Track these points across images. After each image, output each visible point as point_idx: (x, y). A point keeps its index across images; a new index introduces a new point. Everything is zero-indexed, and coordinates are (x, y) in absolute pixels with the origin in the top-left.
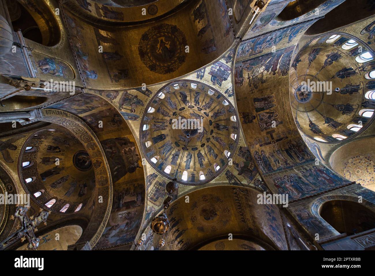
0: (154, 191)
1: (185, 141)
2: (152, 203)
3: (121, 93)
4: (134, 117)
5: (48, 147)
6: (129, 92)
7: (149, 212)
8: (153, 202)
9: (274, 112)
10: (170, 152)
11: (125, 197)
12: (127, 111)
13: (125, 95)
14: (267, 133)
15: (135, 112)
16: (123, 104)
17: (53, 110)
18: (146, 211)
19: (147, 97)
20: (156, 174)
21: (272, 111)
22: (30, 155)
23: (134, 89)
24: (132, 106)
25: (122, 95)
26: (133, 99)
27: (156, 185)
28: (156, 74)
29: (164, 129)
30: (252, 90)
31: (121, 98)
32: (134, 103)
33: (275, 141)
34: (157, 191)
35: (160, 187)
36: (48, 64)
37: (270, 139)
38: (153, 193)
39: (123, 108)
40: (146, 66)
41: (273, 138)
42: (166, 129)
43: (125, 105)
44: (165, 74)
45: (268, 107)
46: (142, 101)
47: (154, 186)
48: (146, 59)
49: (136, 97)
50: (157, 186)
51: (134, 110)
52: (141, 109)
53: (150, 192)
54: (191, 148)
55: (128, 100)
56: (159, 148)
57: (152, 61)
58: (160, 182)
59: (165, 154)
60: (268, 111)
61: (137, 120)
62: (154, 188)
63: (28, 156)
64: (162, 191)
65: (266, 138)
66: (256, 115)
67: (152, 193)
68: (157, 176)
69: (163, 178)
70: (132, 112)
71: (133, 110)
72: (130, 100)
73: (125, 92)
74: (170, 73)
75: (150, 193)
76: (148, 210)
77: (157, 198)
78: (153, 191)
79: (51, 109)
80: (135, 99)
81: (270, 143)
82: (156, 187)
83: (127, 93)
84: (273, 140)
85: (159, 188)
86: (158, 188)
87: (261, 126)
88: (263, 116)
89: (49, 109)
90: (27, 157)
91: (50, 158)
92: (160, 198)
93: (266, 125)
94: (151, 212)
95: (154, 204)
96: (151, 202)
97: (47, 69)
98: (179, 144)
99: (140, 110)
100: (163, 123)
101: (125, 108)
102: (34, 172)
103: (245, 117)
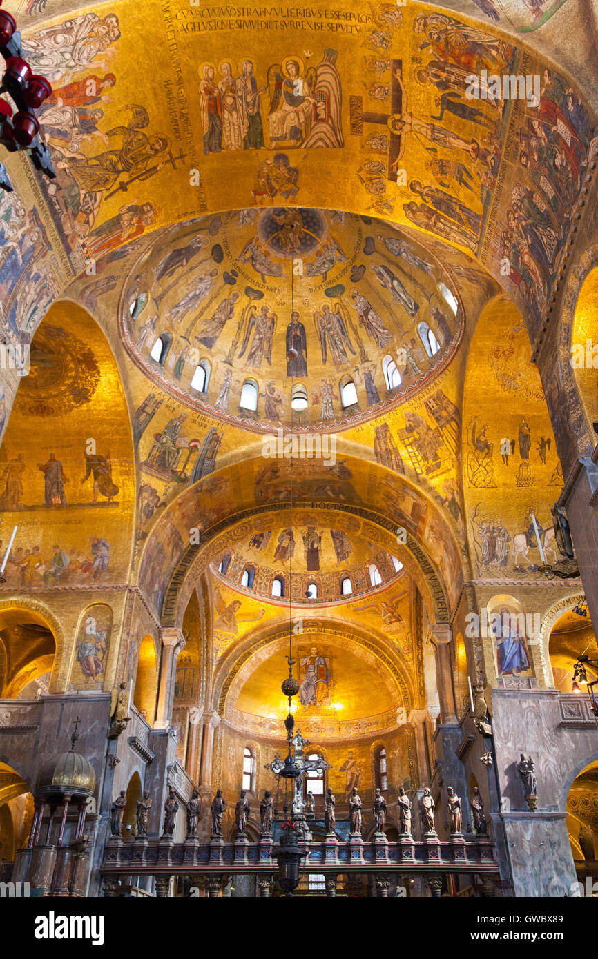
0: (417, 453)
1: (332, 261)
2: (437, 475)
3: (146, 479)
4: (211, 442)
5: (253, 546)
6: (143, 458)
7: (450, 497)
8: (438, 472)
9: (277, 76)
10: (350, 331)
11: (402, 507)
12: (192, 462)
13: (152, 466)
14: (355, 128)
15: (198, 441)
16: (173, 472)
17: (165, 601)
18: (442, 502)
19: (162, 407)
20: (379, 425)
21: (273, 82)
22: (261, 579)
23: (137, 448)
24: (182, 448)
25: (150, 475)
26: (162, 444)
27: (406, 441)
28: (97, 391)
29: (273, 322)
30: (172, 160)
31: (157, 477)
32: (174, 441)
33: (397, 116)
34: (420, 448)
35: (415, 433)
36: (87, 657)
37: (380, 128)
38: (419, 458)
39: (182, 472)
40: (75, 409)
41: (383, 120)
42: (275, 315)
43: (174, 466)
44: (99, 372)
45: (249, 99)
46: (172, 421)
47: (406, 446)
48: (57, 405)
49: (158, 437)
50: (411, 440)
51: (192, 441)
52: (194, 422)
53: (413, 463)
54: (363, 254)
55: (164, 459)
56: (325, 361)
57: (63, 393)
58: (403, 426)
59: (347, 349)
60: (266, 102)
61: (220, 435)
62: (410, 450)
63: (261, 583)
64: (427, 434)
65: (373, 144)
66: (275, 153)
67: (418, 462)
68: (385, 426)
69: (399, 415)
70: (196, 447)
71: (191, 445)
72: (164, 452)
73: (144, 467)
74: (97, 362)
75: (417, 465)
76: (444, 498)
77: (436, 457)
78: (416, 456)
79: (164, 605)
80: (164, 440)
81: (396, 140)
82: (410, 444)
83: (146, 463)
84: (390, 122)
85: (417, 437)
86: (416, 440)
87: (320, 143)
88: (283, 121)
89: (164, 609)
90: (263, 585)
91: (279, 546)
92: (439, 452)
93: (323, 120)
94: (453, 494)
95: (442, 473)
96: (433, 477)
97: (95, 662)
98: (334, 285)
99: (196, 427)
100: (254, 323)
101: (185, 467)
102: (299, 580)
103: (272, 188)
